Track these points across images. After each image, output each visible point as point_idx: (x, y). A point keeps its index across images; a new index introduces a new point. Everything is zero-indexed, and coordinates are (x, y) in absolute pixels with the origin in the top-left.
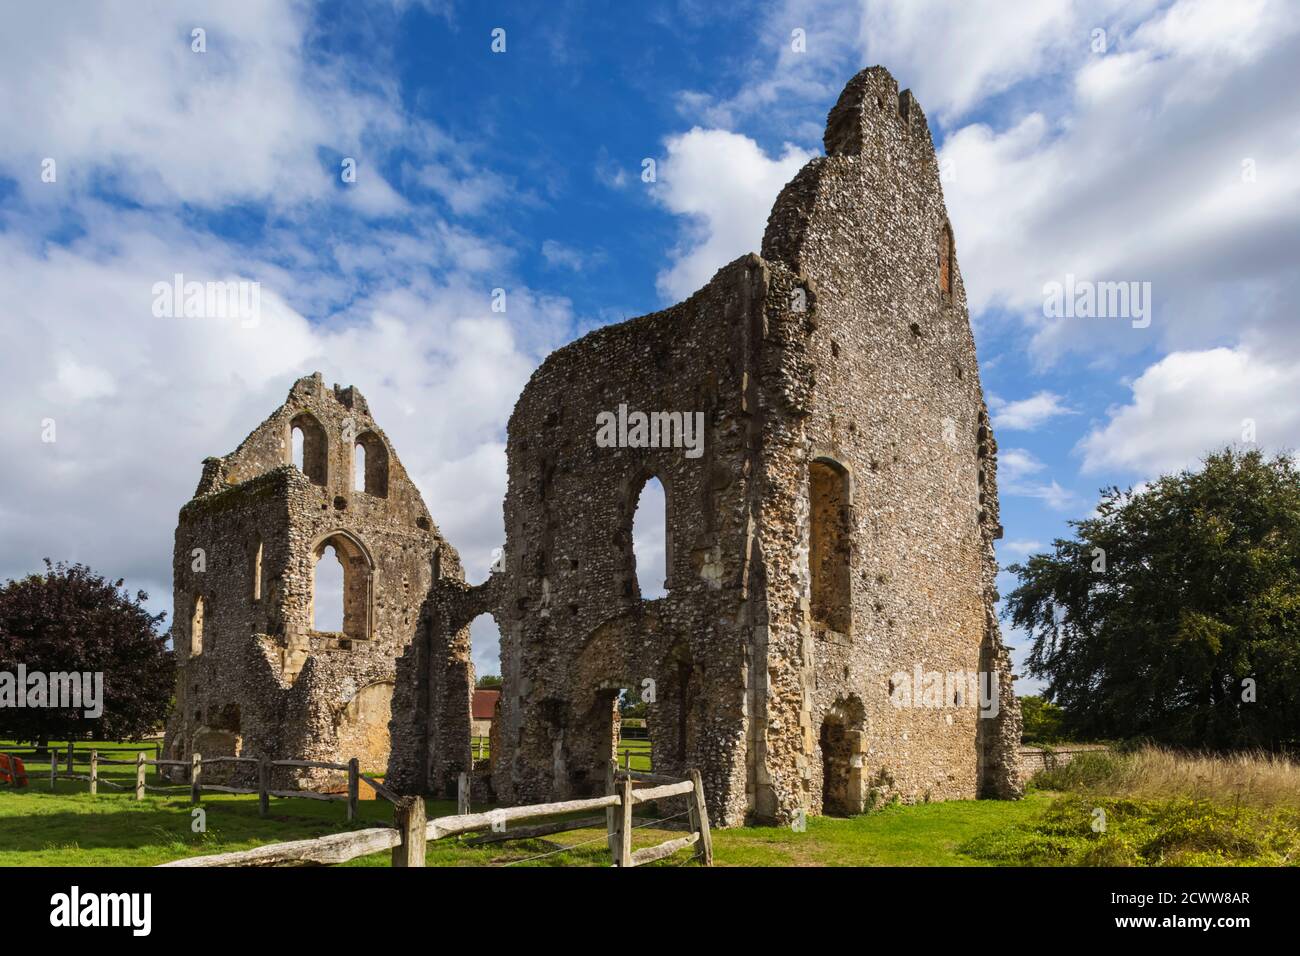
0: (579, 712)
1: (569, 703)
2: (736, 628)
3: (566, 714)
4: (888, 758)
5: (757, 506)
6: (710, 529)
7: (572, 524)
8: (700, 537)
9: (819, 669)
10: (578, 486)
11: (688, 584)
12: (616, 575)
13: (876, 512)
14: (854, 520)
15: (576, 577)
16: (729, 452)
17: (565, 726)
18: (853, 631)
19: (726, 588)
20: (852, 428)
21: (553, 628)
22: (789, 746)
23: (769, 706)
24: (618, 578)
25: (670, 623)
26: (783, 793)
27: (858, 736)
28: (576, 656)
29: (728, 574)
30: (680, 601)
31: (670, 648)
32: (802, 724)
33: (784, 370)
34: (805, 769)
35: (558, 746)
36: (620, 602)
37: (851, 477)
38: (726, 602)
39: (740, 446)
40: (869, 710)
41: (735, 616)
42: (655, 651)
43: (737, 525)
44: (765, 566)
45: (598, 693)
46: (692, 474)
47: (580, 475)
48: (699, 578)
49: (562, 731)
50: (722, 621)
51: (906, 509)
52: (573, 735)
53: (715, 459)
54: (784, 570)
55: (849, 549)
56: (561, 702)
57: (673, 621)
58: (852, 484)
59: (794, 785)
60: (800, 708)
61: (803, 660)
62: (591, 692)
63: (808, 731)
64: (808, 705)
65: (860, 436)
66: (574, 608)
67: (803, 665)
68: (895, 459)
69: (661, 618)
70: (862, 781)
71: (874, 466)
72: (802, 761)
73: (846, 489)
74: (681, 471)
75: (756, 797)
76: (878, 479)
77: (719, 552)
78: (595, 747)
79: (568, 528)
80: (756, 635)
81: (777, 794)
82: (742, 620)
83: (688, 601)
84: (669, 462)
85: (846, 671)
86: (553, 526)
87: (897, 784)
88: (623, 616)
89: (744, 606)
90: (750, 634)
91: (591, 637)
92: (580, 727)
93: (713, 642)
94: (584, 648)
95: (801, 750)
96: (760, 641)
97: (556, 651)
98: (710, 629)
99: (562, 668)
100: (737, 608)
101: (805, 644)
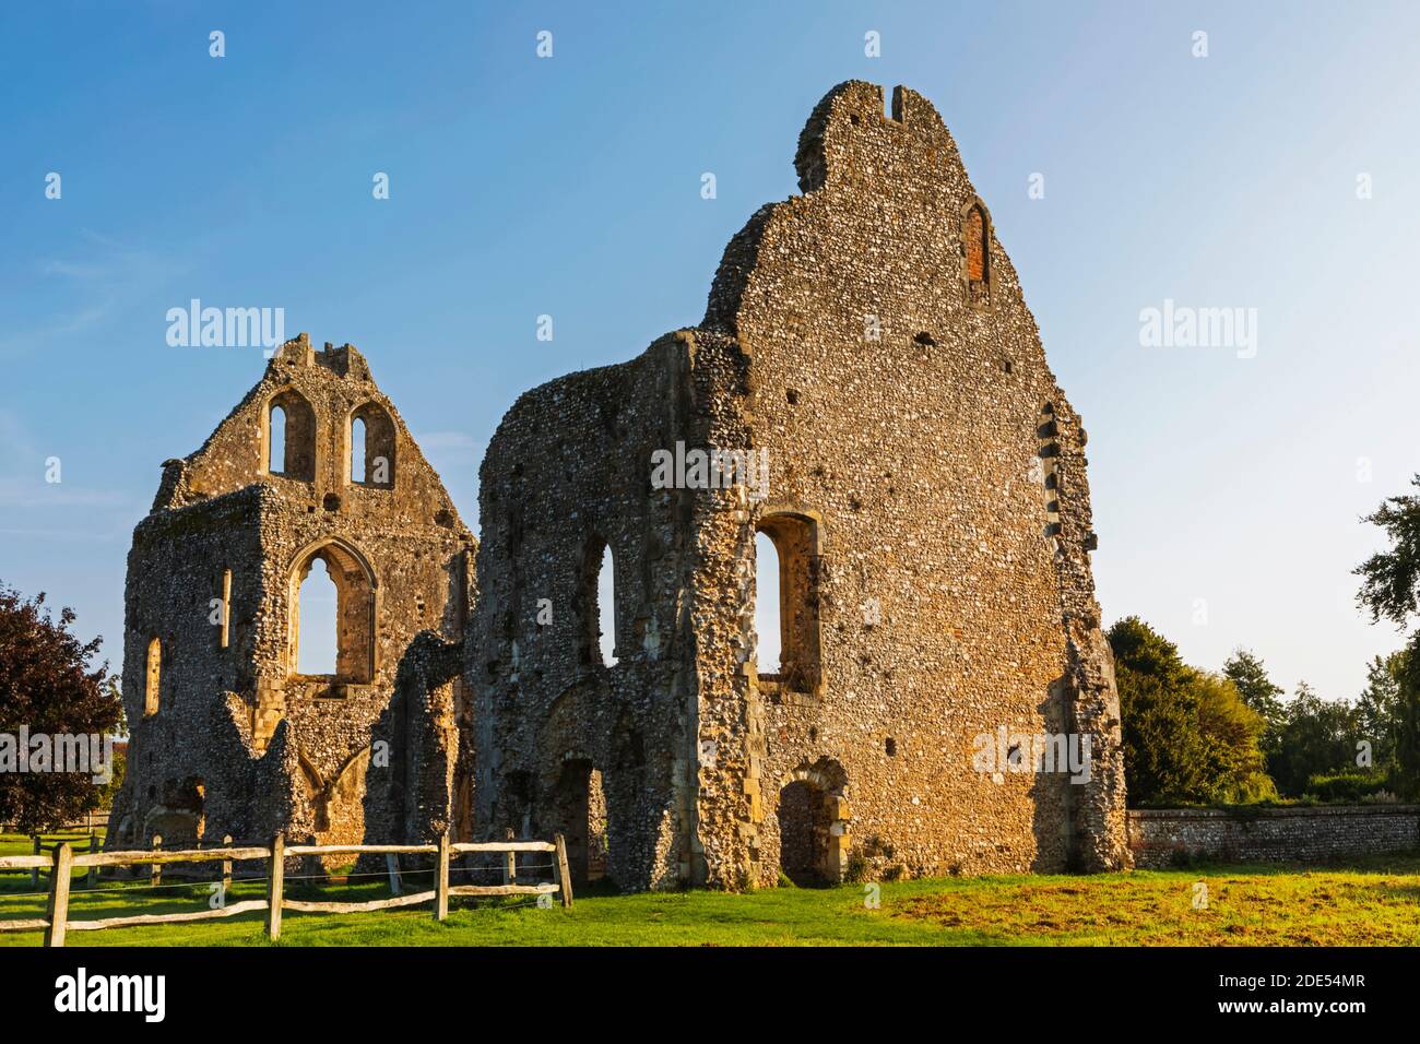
0: (546, 784)
1: (536, 775)
2: (669, 699)
3: (533, 787)
4: (886, 827)
5: (689, 576)
6: (649, 598)
7: (536, 585)
8: (641, 608)
9: (772, 734)
10: (541, 545)
11: (632, 653)
12: (574, 642)
13: (860, 556)
14: (825, 570)
15: (540, 640)
16: (663, 523)
17: (533, 800)
18: (824, 690)
19: (661, 659)
20: (819, 472)
21: (521, 695)
22: (731, 815)
23: (701, 775)
24: (575, 644)
25: (619, 693)
26: (717, 862)
27: (836, 803)
28: (542, 725)
29: (663, 644)
30: (627, 670)
31: (620, 718)
32: (746, 791)
33: (711, 442)
34: (752, 838)
35: (527, 820)
36: (577, 670)
37: (820, 525)
38: (660, 674)
39: (670, 517)
40: (854, 773)
41: (669, 685)
42: (607, 721)
43: (669, 597)
44: (695, 636)
45: (563, 763)
46: (634, 542)
47: (543, 533)
48: (642, 648)
49: (529, 805)
50: (658, 693)
51: (912, 544)
52: (542, 809)
53: (651, 529)
54: (721, 637)
55: (818, 602)
56: (528, 774)
57: (621, 690)
58: (822, 533)
59: (736, 853)
60: (745, 775)
61: (747, 727)
62: (558, 763)
63: (756, 799)
64: (756, 771)
65: (832, 478)
66: (539, 673)
67: (747, 731)
68: (892, 491)
69: (611, 687)
70: (842, 851)
71: (856, 506)
72: (747, 830)
73: (815, 538)
74: (625, 538)
75: (691, 866)
76: (865, 518)
77: (655, 622)
78: (565, 822)
79: (533, 589)
80: (689, 705)
81: (709, 862)
82: (674, 690)
83: (632, 671)
84: (615, 529)
85: (813, 733)
86: (520, 585)
87: (900, 855)
88: (581, 684)
89: (676, 676)
90: (682, 705)
91: (554, 705)
92: (550, 800)
93: (648, 714)
94: (549, 716)
95: (746, 819)
96: (692, 711)
97: (523, 719)
98: (647, 700)
99: (529, 738)
100: (670, 678)
101: (750, 708)
